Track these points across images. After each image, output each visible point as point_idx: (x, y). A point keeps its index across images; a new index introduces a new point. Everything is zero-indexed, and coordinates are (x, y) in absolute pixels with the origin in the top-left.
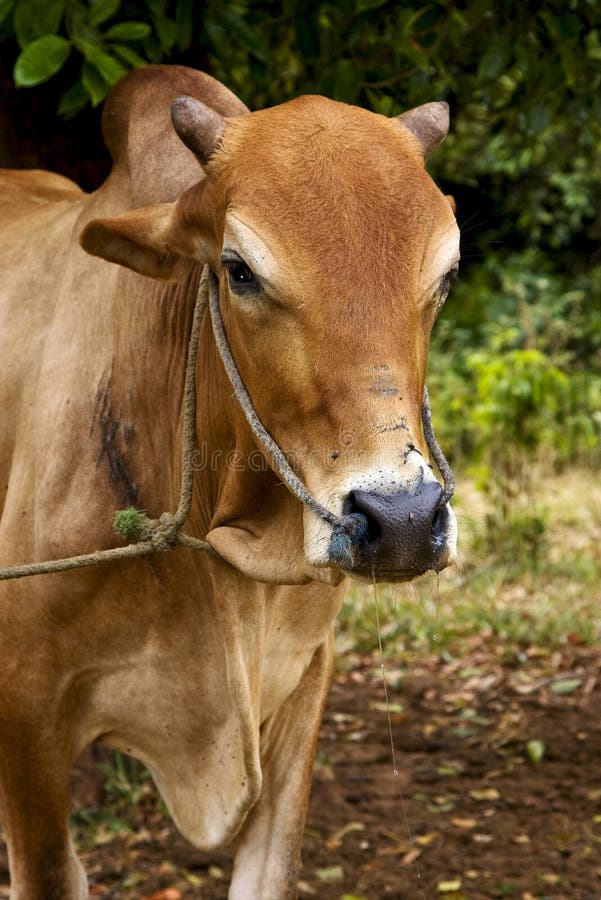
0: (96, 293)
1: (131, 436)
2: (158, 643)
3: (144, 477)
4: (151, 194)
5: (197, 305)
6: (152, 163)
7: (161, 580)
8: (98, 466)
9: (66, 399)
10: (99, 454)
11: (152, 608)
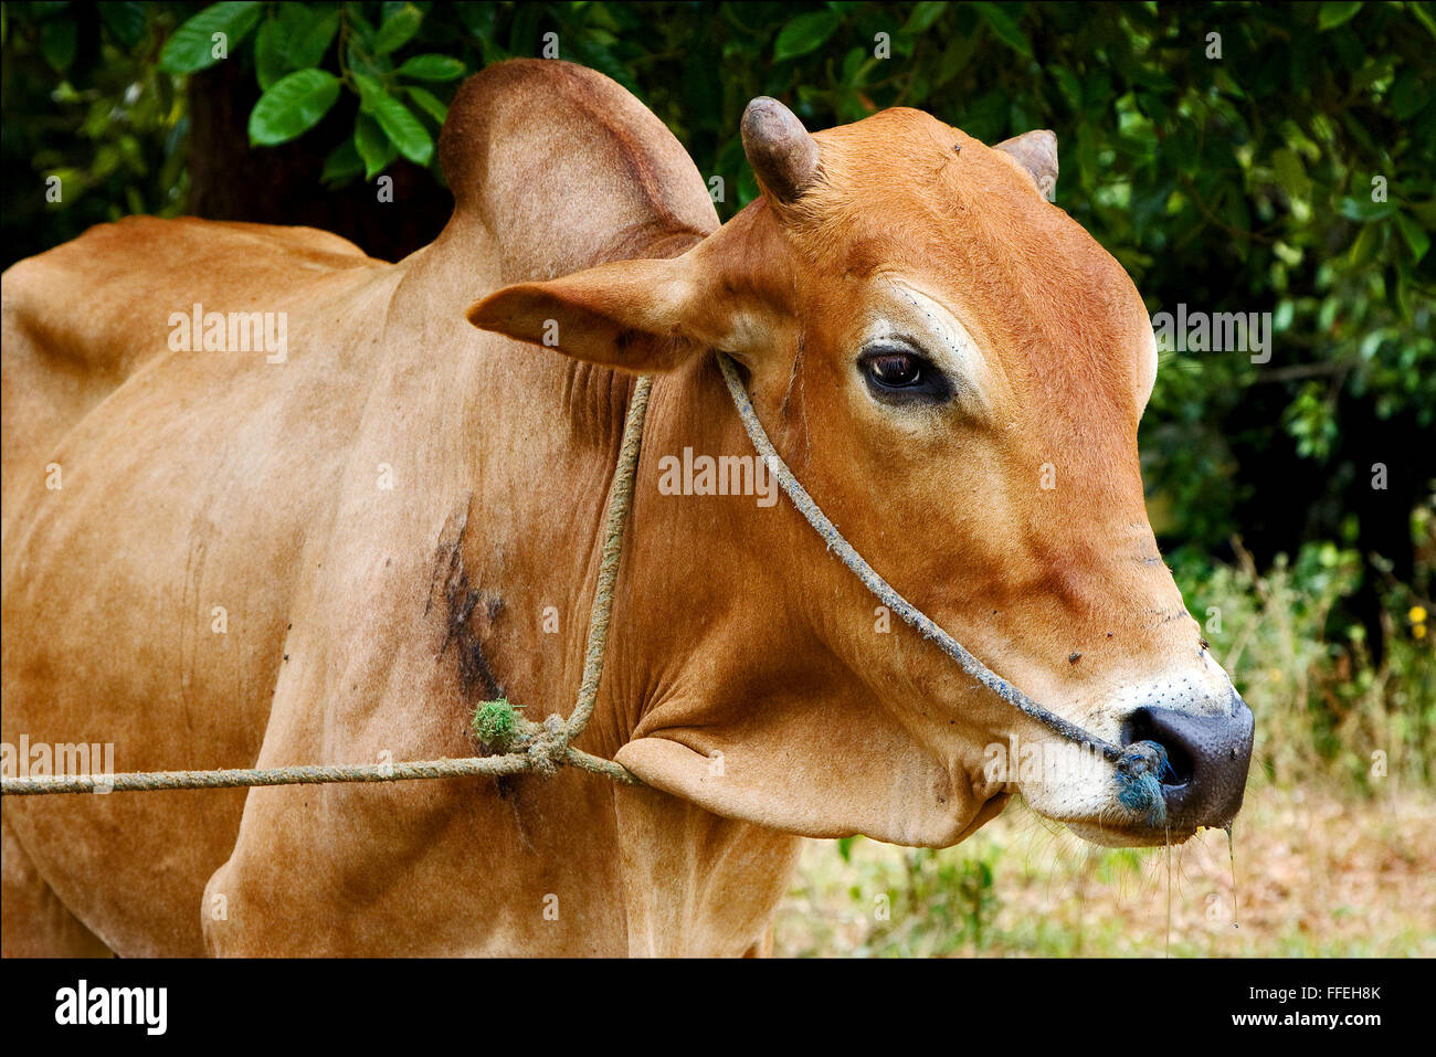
0: (431, 398)
1: (499, 614)
2: (512, 932)
3: (517, 675)
4: (536, 253)
5: (634, 406)
6: (533, 205)
7: (529, 832)
8: (439, 660)
9: (385, 558)
10: (442, 642)
11: (509, 876)
